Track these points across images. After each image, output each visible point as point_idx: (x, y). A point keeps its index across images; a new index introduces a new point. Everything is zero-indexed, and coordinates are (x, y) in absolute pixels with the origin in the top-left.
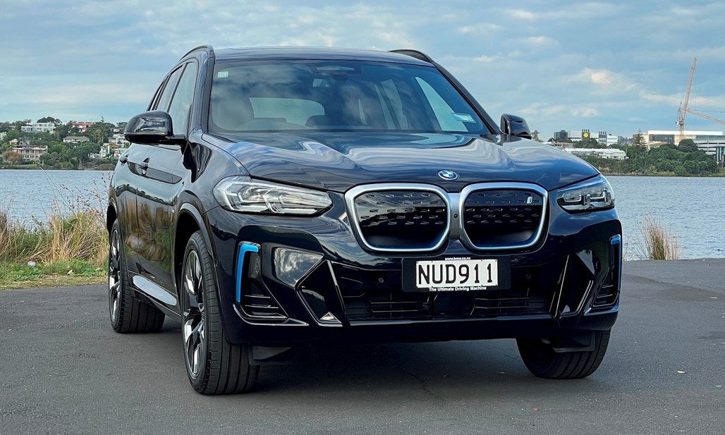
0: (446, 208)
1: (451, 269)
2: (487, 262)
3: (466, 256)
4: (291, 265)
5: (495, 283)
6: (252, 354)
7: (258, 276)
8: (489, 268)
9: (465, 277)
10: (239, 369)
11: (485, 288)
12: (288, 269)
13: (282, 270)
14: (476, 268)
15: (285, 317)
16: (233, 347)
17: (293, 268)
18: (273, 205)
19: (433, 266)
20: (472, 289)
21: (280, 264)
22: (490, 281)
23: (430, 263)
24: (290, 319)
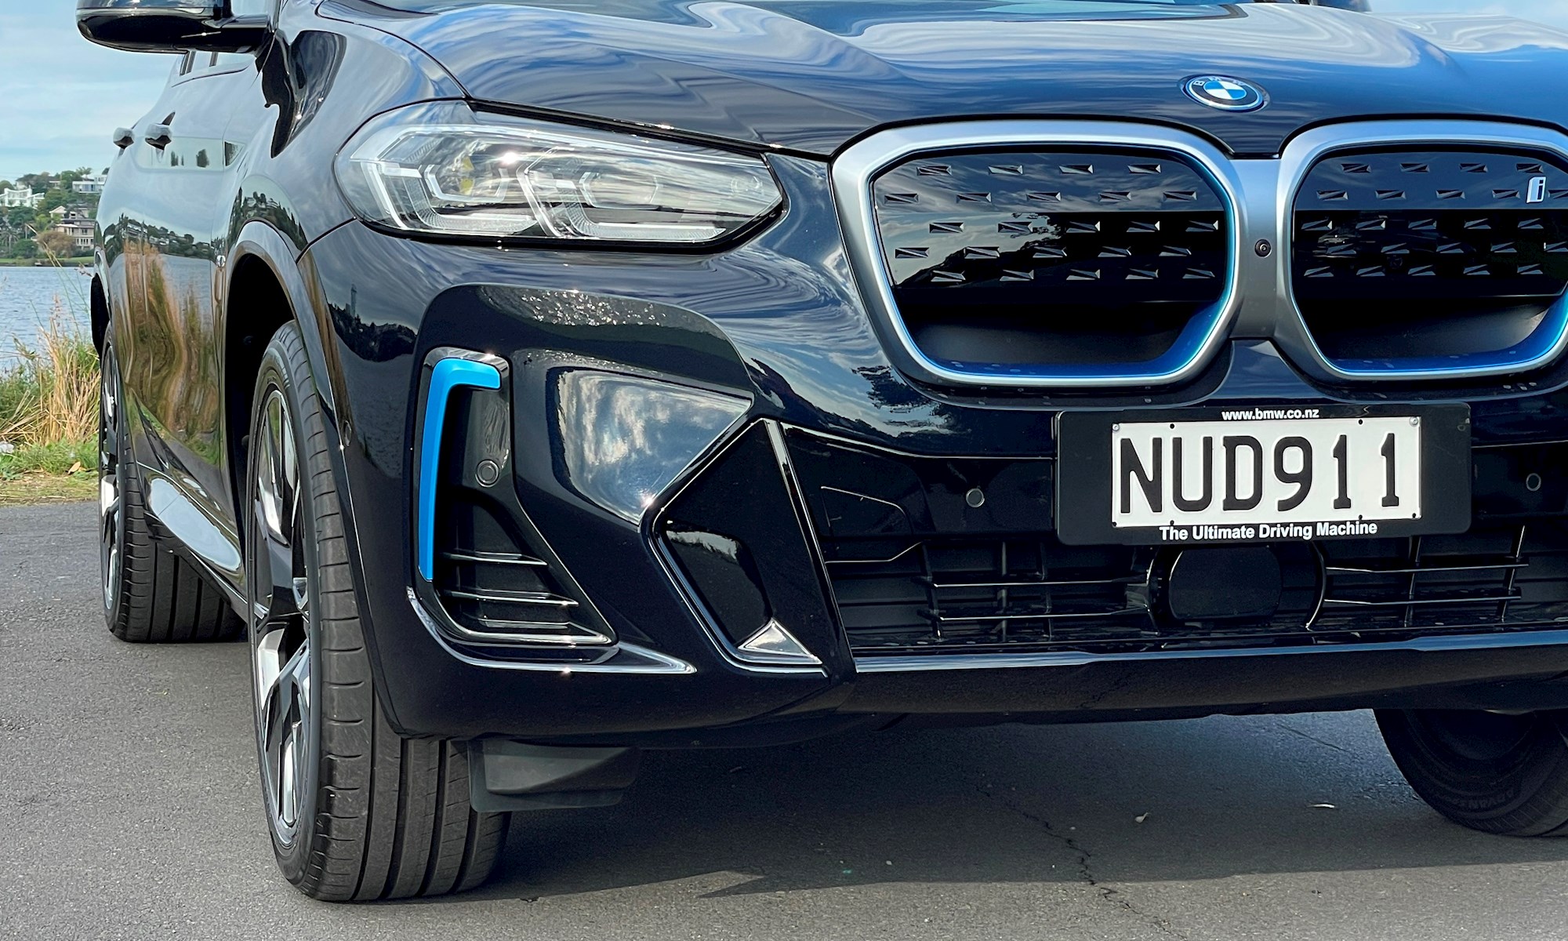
0: (1223, 217)
1: (1245, 454)
2: (1379, 428)
3: (1303, 404)
4: (625, 432)
5: (1410, 507)
6: (482, 769)
7: (501, 482)
8: (1389, 450)
9: (1295, 488)
10: (437, 820)
11: (1373, 529)
12: (615, 451)
13: (590, 456)
14: (1341, 451)
15: (600, 638)
16: (411, 744)
17: (633, 448)
18: (554, 211)
19: (1177, 443)
20: (1321, 531)
21: (579, 427)
22: (1391, 500)
23: (1164, 431)
24: (621, 645)
